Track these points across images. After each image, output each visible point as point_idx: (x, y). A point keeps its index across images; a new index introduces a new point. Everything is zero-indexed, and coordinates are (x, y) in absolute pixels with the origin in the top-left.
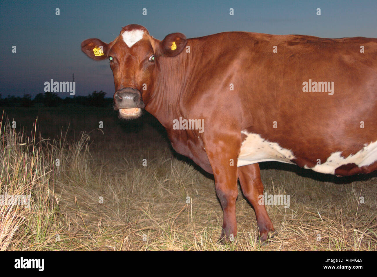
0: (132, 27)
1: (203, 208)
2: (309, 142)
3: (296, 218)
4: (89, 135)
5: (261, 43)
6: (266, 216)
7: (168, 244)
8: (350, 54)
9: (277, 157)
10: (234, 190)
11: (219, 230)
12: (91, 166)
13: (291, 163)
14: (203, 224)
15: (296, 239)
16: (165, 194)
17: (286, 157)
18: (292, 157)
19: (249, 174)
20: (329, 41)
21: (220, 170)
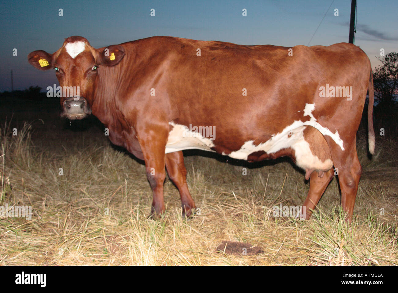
0: (74, 39)
1: (133, 189)
2: (227, 132)
3: (213, 198)
4: (31, 124)
5: (187, 47)
6: (189, 196)
7: (105, 220)
8: (261, 60)
9: (199, 145)
10: (162, 173)
11: (149, 208)
12: (32, 152)
13: (210, 150)
14: (134, 203)
15: (215, 215)
16: (99, 177)
17: (206, 145)
18: (212, 145)
19: (174, 160)
20: (244, 48)
21: (150, 156)
